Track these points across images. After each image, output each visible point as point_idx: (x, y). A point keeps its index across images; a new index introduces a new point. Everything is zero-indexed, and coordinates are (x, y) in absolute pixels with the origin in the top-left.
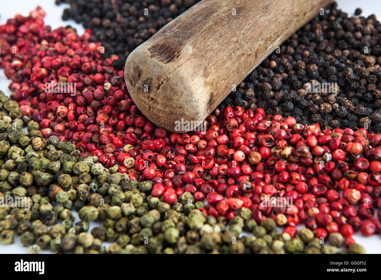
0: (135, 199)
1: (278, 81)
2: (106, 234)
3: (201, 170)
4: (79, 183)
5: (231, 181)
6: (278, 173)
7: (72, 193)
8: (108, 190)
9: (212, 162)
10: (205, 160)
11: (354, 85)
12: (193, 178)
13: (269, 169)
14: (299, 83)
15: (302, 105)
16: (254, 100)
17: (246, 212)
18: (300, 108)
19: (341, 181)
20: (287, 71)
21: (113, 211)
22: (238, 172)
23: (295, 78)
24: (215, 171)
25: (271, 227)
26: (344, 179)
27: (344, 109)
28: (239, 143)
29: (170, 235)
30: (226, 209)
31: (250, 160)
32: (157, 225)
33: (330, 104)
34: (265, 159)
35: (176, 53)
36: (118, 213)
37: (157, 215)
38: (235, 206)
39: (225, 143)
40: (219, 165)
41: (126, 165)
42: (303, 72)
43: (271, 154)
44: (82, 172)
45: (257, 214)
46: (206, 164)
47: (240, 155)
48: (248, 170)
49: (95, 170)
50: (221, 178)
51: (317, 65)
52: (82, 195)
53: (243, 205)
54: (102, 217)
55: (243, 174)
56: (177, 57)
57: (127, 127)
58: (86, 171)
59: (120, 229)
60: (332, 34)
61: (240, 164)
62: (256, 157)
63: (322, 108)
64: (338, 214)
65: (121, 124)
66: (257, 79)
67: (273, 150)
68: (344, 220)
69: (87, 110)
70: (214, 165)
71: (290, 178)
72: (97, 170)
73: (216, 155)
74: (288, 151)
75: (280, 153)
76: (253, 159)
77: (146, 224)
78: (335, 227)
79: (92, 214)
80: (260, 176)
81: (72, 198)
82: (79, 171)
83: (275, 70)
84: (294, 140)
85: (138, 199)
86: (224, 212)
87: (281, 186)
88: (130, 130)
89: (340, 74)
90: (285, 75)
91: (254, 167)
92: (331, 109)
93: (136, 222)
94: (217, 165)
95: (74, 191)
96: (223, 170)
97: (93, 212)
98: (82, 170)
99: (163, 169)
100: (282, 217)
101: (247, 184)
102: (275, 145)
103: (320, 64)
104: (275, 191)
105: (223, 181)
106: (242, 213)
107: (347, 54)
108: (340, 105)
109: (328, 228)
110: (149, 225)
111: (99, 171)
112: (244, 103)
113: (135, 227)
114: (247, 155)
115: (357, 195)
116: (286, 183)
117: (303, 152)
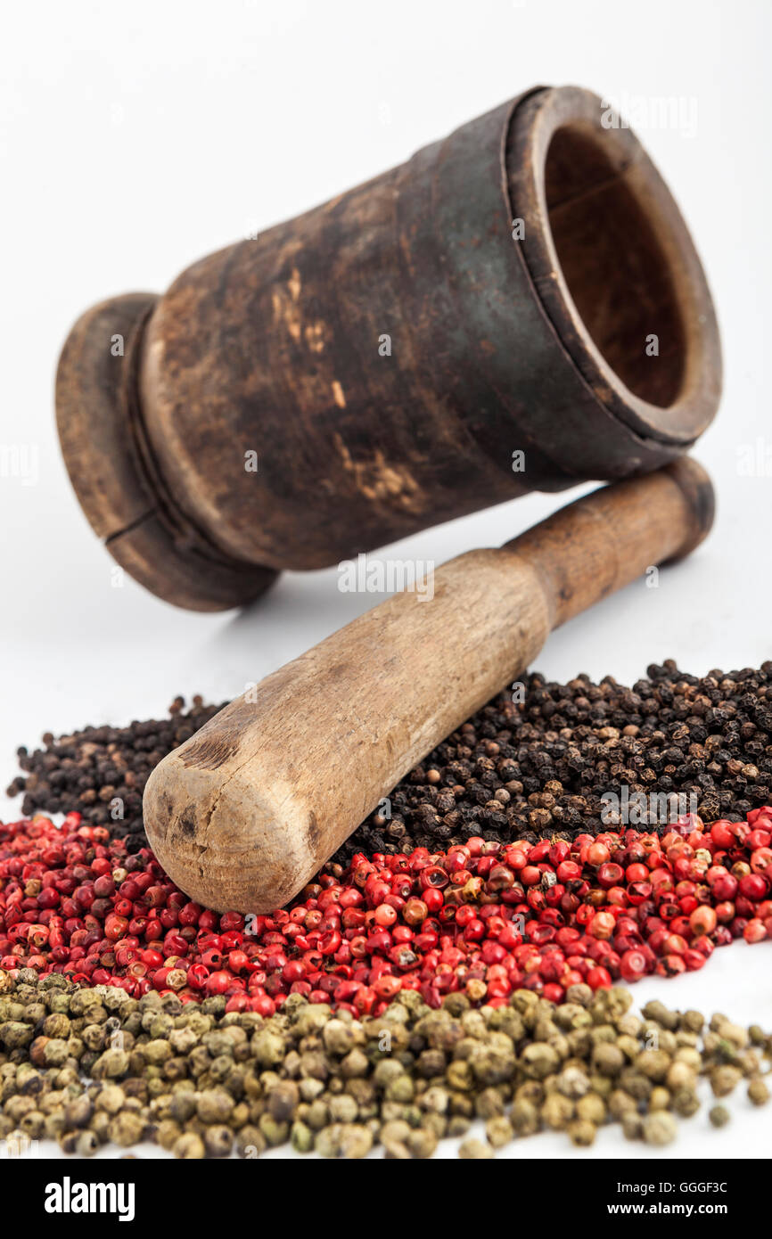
0: (194, 1021)
1: (448, 797)
2: (147, 1089)
3: (317, 956)
4: (85, 1026)
5: (377, 962)
6: (462, 928)
7: (74, 1045)
8: (140, 1023)
9: (335, 940)
10: (321, 939)
11: (586, 773)
12: (303, 971)
13: (448, 927)
14: (486, 793)
15: (496, 823)
16: (407, 839)
17: (410, 996)
18: (494, 829)
19: (580, 910)
20: (461, 781)
21: (156, 1047)
22: (386, 940)
23: (477, 787)
24: (344, 952)
25: (459, 1005)
26: (583, 906)
27: (572, 810)
28: (381, 893)
29: (267, 1046)
30: (370, 999)
31: (406, 916)
32: (243, 1046)
33: (546, 808)
34: (434, 912)
35: (231, 750)
36: (166, 1048)
37: (240, 1034)
38: (387, 990)
39: (355, 903)
40: (350, 940)
41: (171, 984)
42: (490, 775)
43: (445, 901)
44: (88, 1006)
45: (431, 994)
46: (325, 945)
47: (386, 912)
48: (406, 933)
49: (112, 1001)
50: (358, 962)
51: (516, 759)
52: (92, 1038)
53: (403, 987)
54: (137, 1067)
55: (395, 942)
56: (234, 755)
57: (165, 930)
58: (95, 1003)
59: (172, 1073)
60: (536, 710)
61: (390, 929)
62: (417, 909)
63: (534, 819)
64: (580, 960)
65: (154, 926)
66: (407, 805)
67: (447, 893)
68: (590, 963)
69: (85, 921)
70: (340, 944)
71: (486, 929)
72: (116, 998)
73: (342, 927)
74: (474, 884)
75: (461, 892)
76: (412, 912)
77: (221, 1048)
78: (576, 977)
79: (115, 1059)
80: (432, 938)
81: (75, 1054)
82: (81, 1004)
83: (440, 785)
84: (483, 867)
85: (201, 1019)
86: (370, 1006)
87: (473, 946)
88: (174, 933)
89: (559, 763)
90: (459, 788)
91: (417, 928)
92: (550, 817)
93: (201, 1053)
94: (345, 942)
95: (79, 1042)
96: (358, 946)
97: (117, 1055)
98: (86, 1003)
99: (244, 974)
100: (475, 983)
101: (405, 955)
102: (450, 883)
103: (520, 759)
104: (460, 956)
105: (362, 966)
106: (402, 999)
107: (568, 735)
108: (564, 806)
109: (563, 981)
110: (226, 1050)
111: (120, 1000)
112: (387, 848)
113: (200, 1061)
114: (400, 911)
115: (608, 919)
116: (480, 939)
117: (501, 879)
